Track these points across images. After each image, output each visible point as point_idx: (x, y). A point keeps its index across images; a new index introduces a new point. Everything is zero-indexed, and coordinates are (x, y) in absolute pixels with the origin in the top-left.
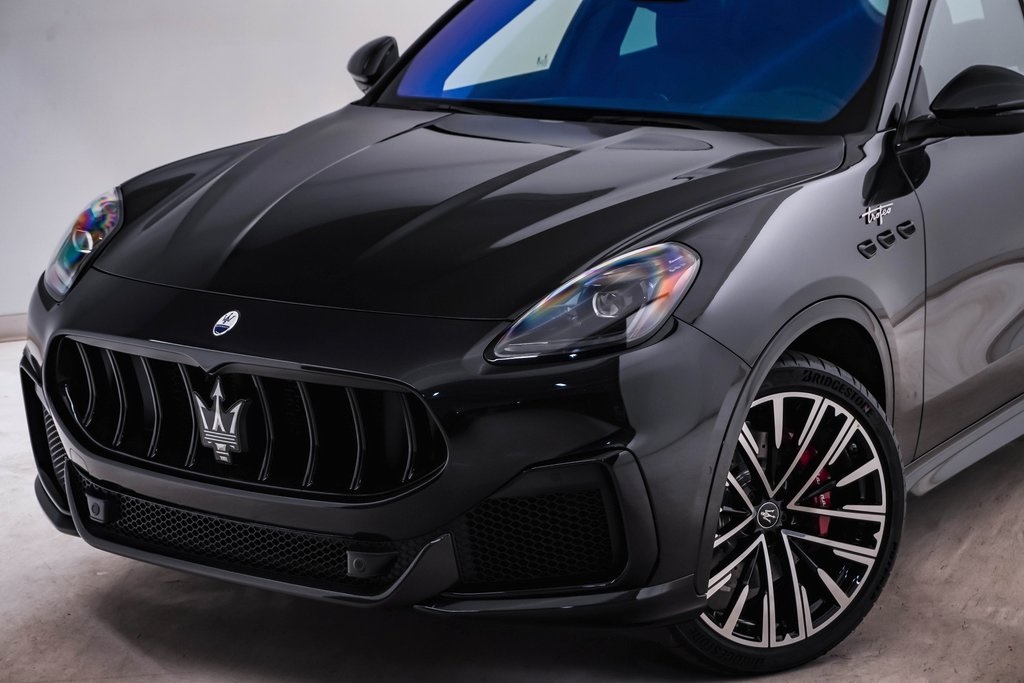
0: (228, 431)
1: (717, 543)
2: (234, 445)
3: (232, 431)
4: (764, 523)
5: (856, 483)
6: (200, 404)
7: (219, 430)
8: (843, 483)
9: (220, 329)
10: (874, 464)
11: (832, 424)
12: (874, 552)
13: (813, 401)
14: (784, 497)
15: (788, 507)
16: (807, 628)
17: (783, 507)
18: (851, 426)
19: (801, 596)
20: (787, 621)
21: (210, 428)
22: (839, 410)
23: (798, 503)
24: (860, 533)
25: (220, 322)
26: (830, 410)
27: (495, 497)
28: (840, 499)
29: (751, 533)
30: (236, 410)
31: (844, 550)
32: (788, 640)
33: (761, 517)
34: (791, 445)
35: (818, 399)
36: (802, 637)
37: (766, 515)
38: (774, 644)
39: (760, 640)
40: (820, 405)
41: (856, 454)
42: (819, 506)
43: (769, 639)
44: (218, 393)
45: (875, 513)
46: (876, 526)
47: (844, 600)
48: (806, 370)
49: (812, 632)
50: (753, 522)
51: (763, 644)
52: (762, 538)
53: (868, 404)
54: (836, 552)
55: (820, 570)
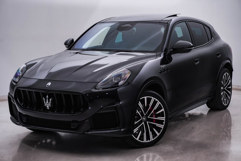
0: (49, 104)
1: (135, 123)
2: (50, 106)
3: (50, 103)
4: (144, 120)
5: (160, 113)
6: (44, 99)
7: (47, 103)
8: (157, 113)
9: (47, 86)
10: (163, 110)
11: (155, 102)
12: (163, 126)
13: (152, 98)
14: (147, 115)
15: (148, 117)
16: (152, 139)
18: (159, 103)
19: (150, 133)
20: (148, 138)
21: (46, 103)
22: (156, 100)
23: (150, 117)
24: (161, 122)
25: (48, 84)
26: (155, 100)
28: (157, 116)
29: (141, 122)
30: (51, 100)
31: (158, 125)
32: (148, 141)
33: (143, 119)
34: (148, 106)
35: (153, 98)
36: (151, 141)
37: (144, 119)
38: (146, 142)
39: (143, 141)
40: (153, 99)
41: (159, 108)
42: (153, 117)
43: (145, 141)
44: (47, 97)
45: (163, 119)
46: (163, 121)
47: (158, 134)
48: (150, 93)
49: (152, 140)
50: (142, 120)
51: (144, 142)
52: (143, 123)
53: (162, 99)
54: (156, 125)
55: (154, 129)
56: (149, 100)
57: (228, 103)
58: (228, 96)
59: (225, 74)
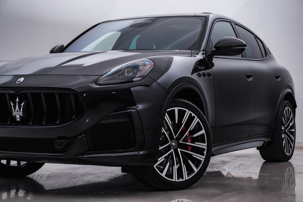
0: (20, 111)
1: (160, 149)
2: (21, 114)
3: (21, 110)
4: (173, 146)
5: (198, 137)
6: (12, 104)
7: (17, 111)
8: (195, 136)
9: (18, 82)
10: (203, 132)
11: (191, 119)
12: (204, 157)
13: (186, 111)
14: (178, 139)
15: (180, 142)
16: (186, 177)
17: (178, 142)
18: (196, 120)
19: (184, 167)
20: (180, 175)
21: (15, 111)
22: (193, 115)
23: (182, 141)
24: (200, 151)
25: (19, 80)
26: (191, 114)
27: (98, 123)
28: (194, 140)
29: (169, 148)
30: (22, 104)
31: (196, 155)
32: (181, 180)
33: (172, 144)
34: (180, 123)
35: (187, 111)
36: (184, 179)
37: (173, 144)
38: (177, 181)
39: (173, 179)
40: (188, 113)
41: (198, 128)
42: (188, 142)
44: (17, 100)
45: (204, 146)
46: (204, 150)
47: (196, 170)
48: (184, 102)
49: (187, 178)
50: (169, 145)
51: (174, 180)
52: (172, 150)
53: (201, 114)
54: (193, 156)
55: (189, 161)
56: (182, 114)
57: (291, 152)
58: (291, 142)
59: (287, 108)
